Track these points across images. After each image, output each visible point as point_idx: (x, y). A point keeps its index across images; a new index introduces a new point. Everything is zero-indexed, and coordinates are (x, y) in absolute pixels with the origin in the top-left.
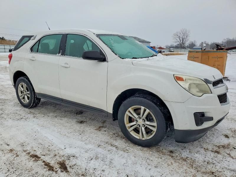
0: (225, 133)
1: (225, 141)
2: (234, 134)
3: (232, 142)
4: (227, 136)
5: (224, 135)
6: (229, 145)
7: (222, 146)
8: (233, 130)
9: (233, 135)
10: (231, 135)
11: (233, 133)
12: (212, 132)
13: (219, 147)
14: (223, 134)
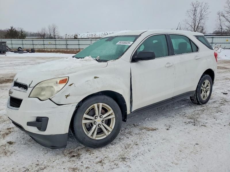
0: (14, 146)
1: (9, 138)
2: (4, 150)
3: (3, 141)
4: (10, 143)
5: (13, 143)
6: (4, 137)
7: (9, 134)
8: (8, 154)
9: (5, 148)
10: (7, 147)
11: (6, 150)
12: (26, 140)
13: (10, 132)
14: (15, 143)
